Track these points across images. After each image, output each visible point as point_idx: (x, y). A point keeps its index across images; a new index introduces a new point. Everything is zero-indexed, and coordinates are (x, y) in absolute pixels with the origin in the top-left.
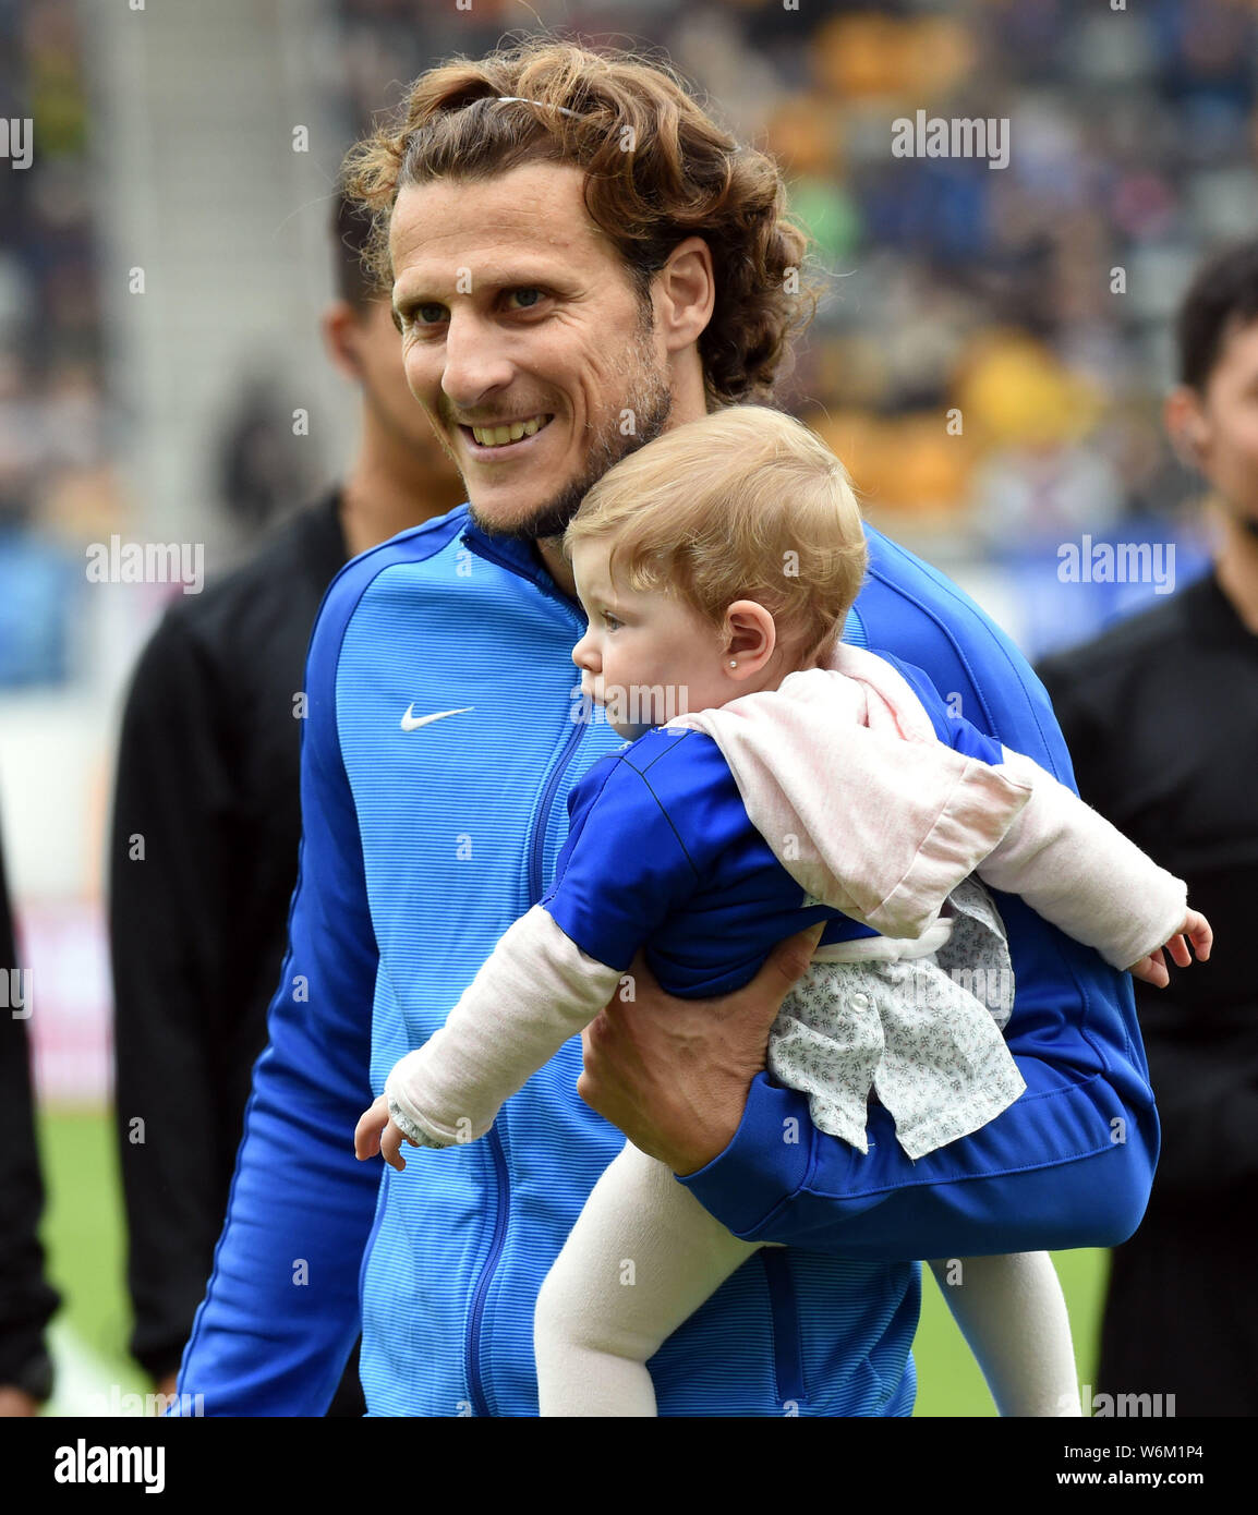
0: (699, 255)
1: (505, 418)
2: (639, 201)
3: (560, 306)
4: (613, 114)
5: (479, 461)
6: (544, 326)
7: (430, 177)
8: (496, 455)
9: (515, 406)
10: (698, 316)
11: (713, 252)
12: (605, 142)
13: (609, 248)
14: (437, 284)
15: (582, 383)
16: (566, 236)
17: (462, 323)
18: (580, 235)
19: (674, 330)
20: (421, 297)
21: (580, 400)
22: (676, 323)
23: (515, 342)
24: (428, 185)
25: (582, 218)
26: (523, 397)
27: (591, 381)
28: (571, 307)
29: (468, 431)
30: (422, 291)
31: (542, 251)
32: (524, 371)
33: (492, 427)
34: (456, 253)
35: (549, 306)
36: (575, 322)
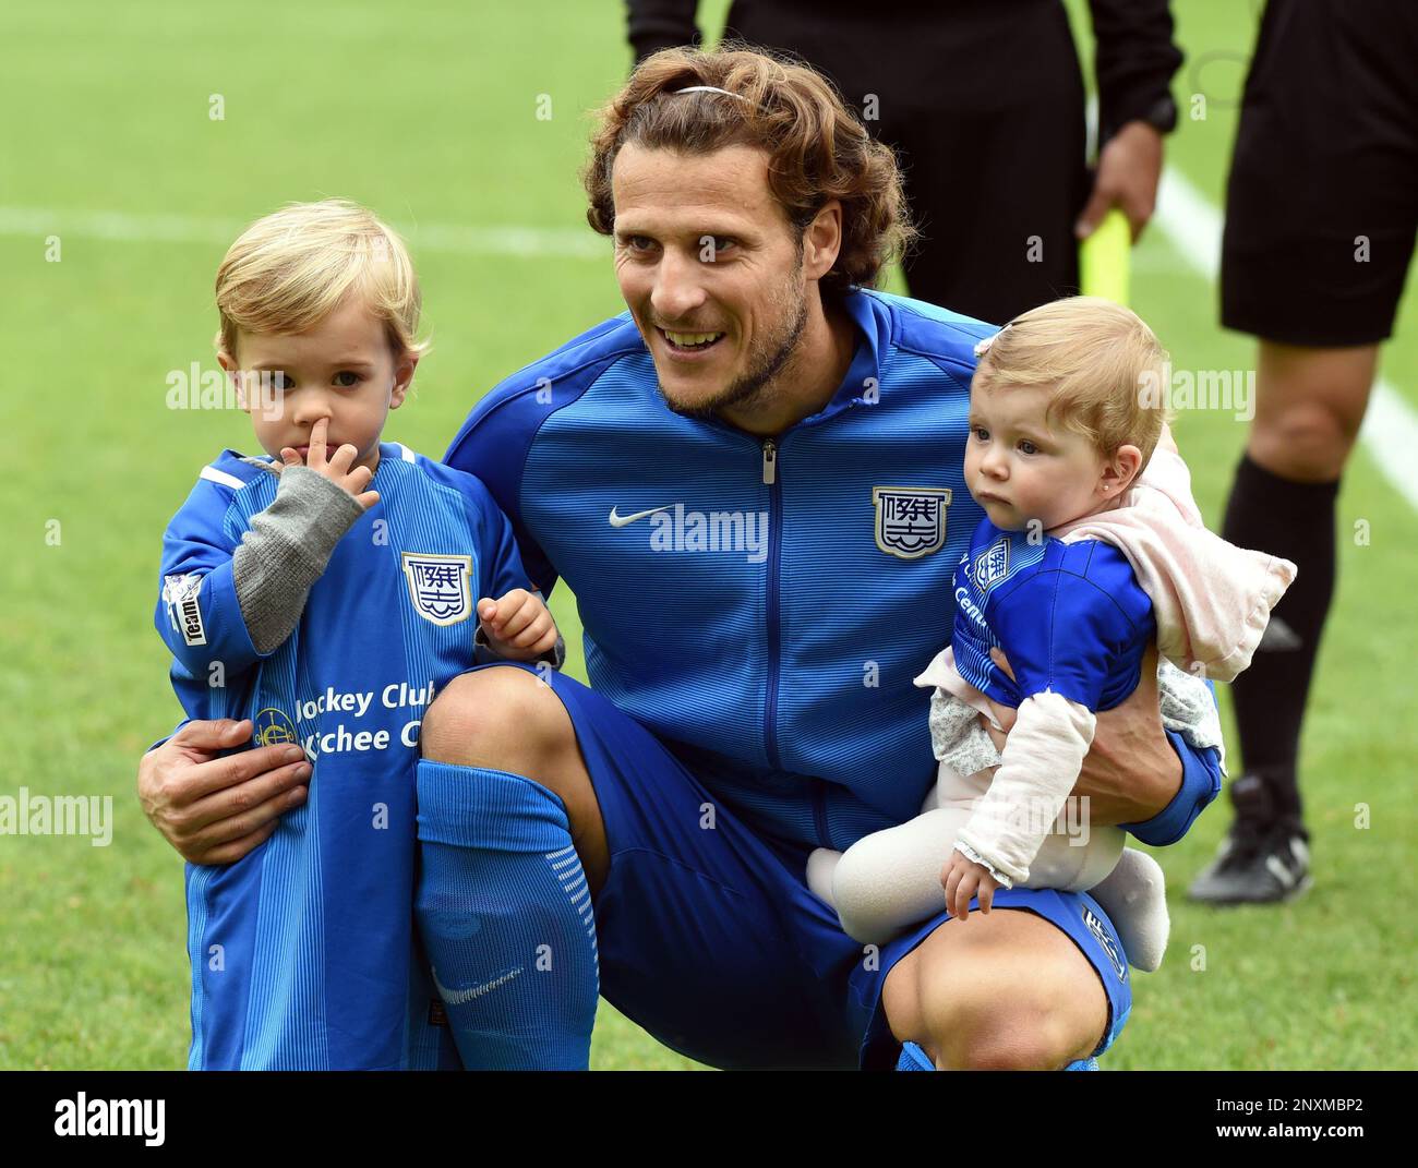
0: (835, 212)
1: (693, 330)
2: (805, 179)
3: (744, 253)
4: (792, 115)
5: (671, 358)
6: (731, 267)
7: (657, 146)
8: (685, 358)
9: (703, 322)
10: (829, 256)
11: (843, 210)
12: (788, 136)
13: (780, 211)
14: (656, 226)
15: (753, 312)
16: (755, 202)
17: (672, 258)
18: (764, 202)
19: (814, 266)
20: (642, 231)
21: (749, 325)
22: (814, 261)
23: (708, 276)
24: (655, 151)
25: (766, 190)
26: (710, 317)
27: (758, 310)
28: (752, 254)
29: (662, 332)
30: (642, 227)
31: (738, 212)
32: (713, 298)
33: (682, 334)
34: (675, 205)
35: (738, 252)
36: (753, 266)
